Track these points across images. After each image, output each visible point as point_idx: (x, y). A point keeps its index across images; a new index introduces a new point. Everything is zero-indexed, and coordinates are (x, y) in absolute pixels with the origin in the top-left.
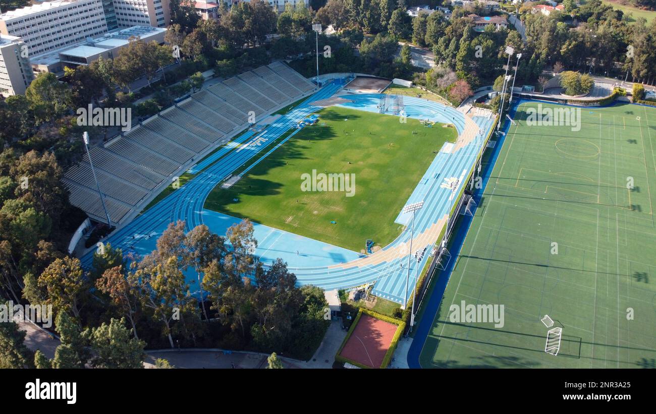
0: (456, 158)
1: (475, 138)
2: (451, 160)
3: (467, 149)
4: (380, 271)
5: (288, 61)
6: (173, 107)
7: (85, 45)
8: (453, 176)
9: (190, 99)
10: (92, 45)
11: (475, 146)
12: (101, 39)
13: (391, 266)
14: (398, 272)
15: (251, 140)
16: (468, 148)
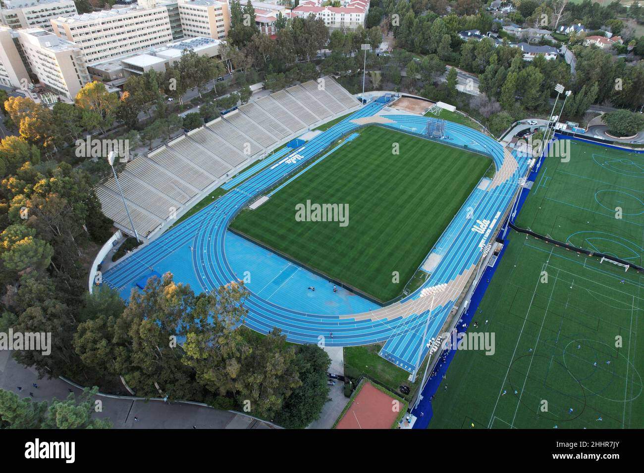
0: (491, 197)
1: (512, 176)
2: (487, 199)
3: (503, 188)
4: (394, 328)
5: (337, 77)
6: (219, 119)
7: (148, 54)
8: (485, 218)
9: (236, 111)
10: (153, 54)
11: (511, 185)
12: (163, 48)
13: (407, 323)
14: (413, 332)
15: (288, 156)
16: (505, 186)
